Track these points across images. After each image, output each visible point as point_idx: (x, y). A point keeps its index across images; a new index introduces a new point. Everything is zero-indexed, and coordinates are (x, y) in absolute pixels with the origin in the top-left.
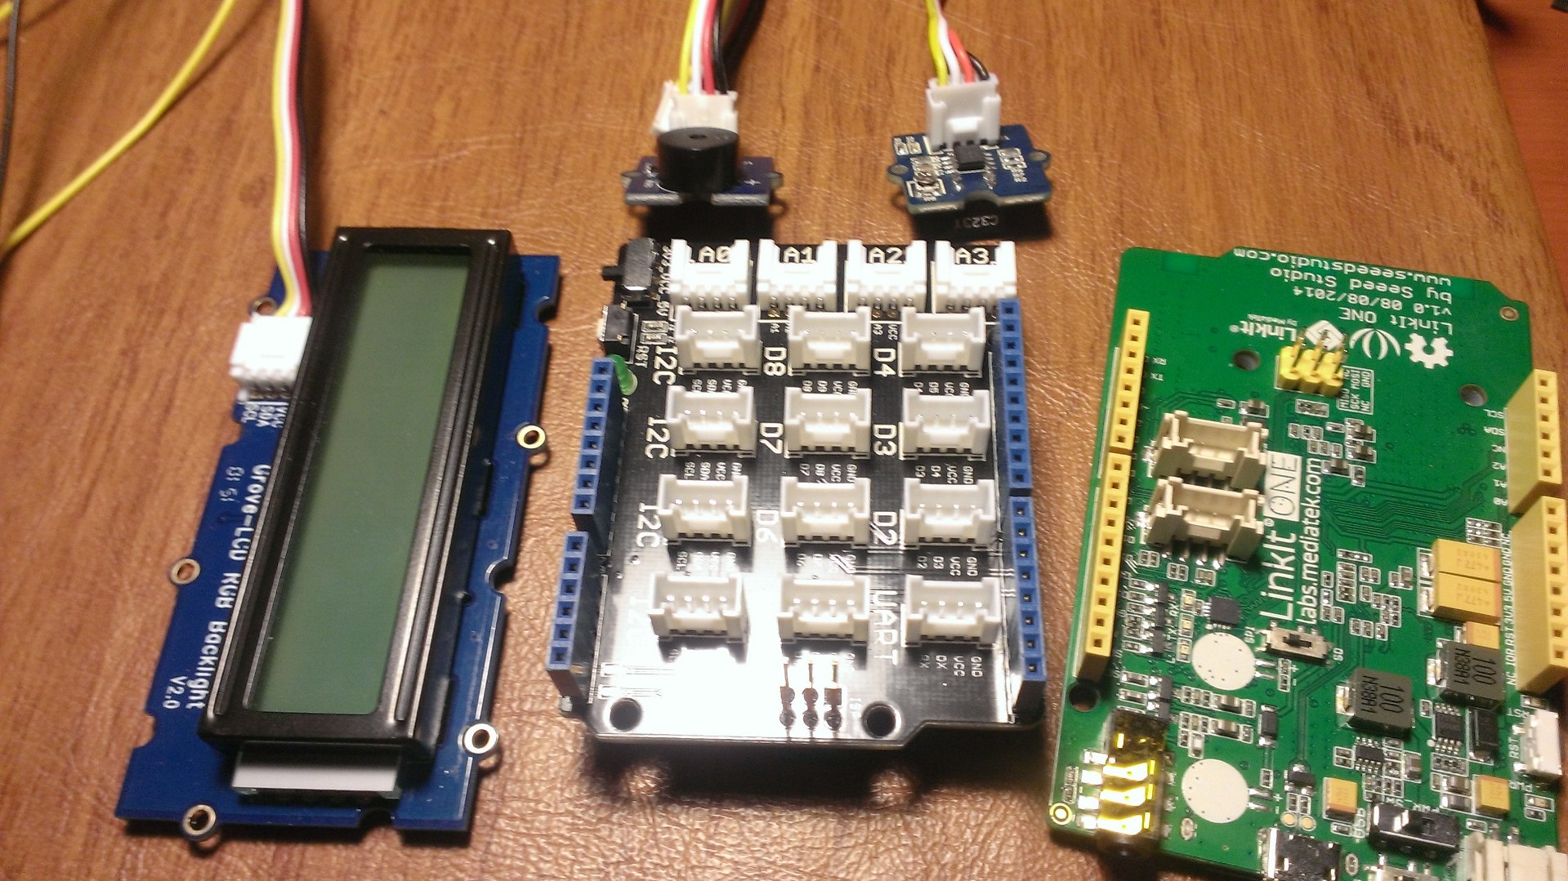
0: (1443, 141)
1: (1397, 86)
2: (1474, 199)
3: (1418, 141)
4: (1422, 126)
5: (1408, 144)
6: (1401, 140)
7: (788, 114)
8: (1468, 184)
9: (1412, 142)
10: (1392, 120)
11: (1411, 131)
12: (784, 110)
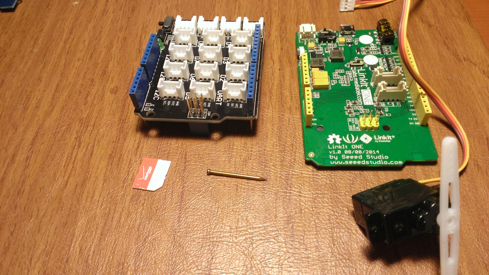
0: (472, 60)
1: (455, 46)
2: (485, 76)
3: (465, 60)
4: (465, 56)
5: (462, 62)
6: (460, 61)
7: (275, 62)
8: (482, 71)
9: (463, 61)
10: (456, 55)
11: (462, 58)
12: (273, 61)
